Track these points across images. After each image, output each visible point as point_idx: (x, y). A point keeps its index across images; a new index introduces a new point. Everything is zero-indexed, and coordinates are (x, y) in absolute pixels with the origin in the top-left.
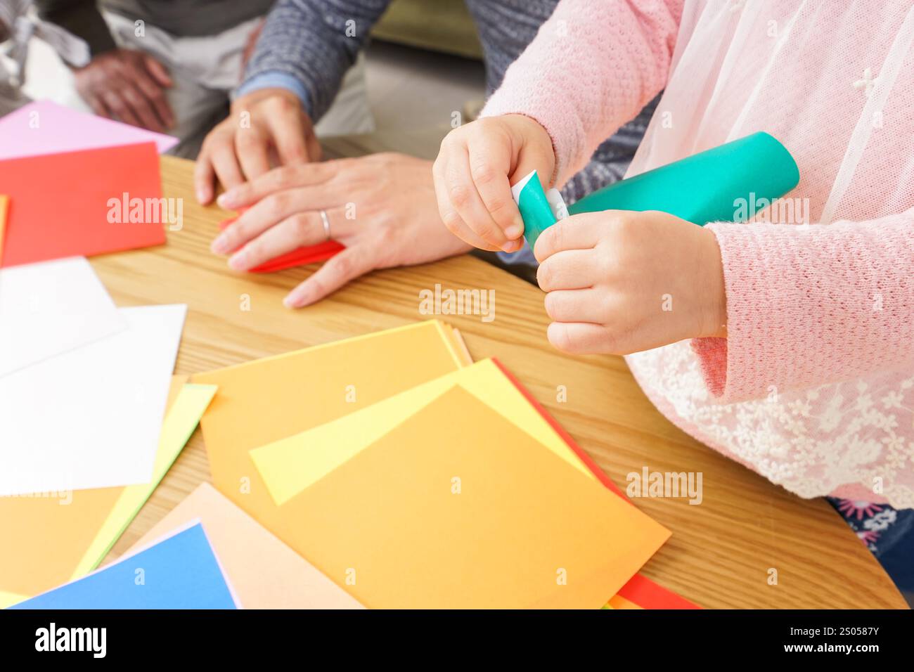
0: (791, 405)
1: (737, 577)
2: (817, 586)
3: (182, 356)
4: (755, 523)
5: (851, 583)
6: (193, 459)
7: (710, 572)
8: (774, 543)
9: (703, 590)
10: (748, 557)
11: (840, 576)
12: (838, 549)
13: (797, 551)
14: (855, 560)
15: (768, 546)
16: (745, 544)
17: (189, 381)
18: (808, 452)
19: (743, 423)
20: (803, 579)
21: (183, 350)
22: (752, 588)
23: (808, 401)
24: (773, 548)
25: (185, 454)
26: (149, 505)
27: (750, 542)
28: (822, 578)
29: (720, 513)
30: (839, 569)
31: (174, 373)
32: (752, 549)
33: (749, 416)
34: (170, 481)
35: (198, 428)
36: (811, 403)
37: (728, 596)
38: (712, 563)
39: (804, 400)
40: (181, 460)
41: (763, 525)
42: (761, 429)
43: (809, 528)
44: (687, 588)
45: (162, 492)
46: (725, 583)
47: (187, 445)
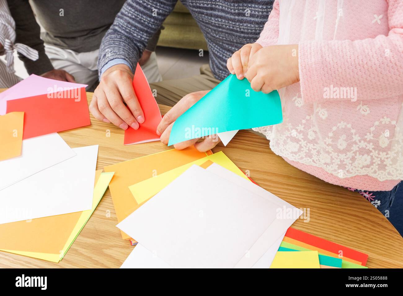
0: (325, 141)
1: (326, 223)
2: (358, 224)
3: (99, 163)
4: (332, 204)
5: (372, 222)
6: (107, 200)
7: (315, 222)
8: (339, 210)
9: (314, 229)
10: (330, 216)
11: (367, 219)
12: (365, 210)
13: (349, 212)
14: (373, 213)
15: (338, 211)
16: (329, 211)
17: (103, 172)
18: (337, 159)
19: (314, 154)
20: (353, 222)
21: (99, 161)
22: (332, 226)
23: (330, 138)
24: (340, 212)
25: (104, 198)
26: (92, 217)
27: (330, 210)
28: (360, 221)
29: (318, 201)
30: (367, 217)
31: (96, 170)
32: (331, 213)
33: (315, 151)
34: (99, 208)
35: (108, 188)
36: (331, 138)
37: (324, 230)
38: (316, 219)
39: (328, 137)
40: (103, 200)
41: (335, 204)
42: (321, 154)
43: (353, 204)
44: (308, 229)
45: (96, 212)
46: (322, 225)
47: (104, 195)
